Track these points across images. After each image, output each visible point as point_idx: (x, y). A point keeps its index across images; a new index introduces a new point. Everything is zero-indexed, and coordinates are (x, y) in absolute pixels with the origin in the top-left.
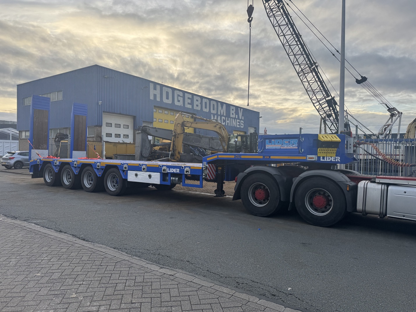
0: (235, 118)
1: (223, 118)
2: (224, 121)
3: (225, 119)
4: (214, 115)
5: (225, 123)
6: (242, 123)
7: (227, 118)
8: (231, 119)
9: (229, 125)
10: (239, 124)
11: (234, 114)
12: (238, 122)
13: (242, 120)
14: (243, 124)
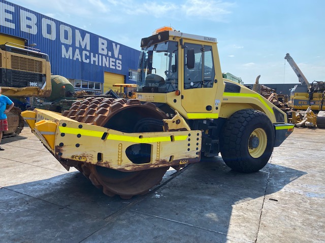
0: (107, 56)
1: (84, 52)
2: (87, 57)
3: (88, 55)
4: (67, 47)
5: (88, 60)
6: (119, 63)
7: (92, 54)
8: (100, 56)
9: (97, 64)
10: (114, 64)
11: (106, 50)
12: (112, 62)
13: (118, 59)
14: (120, 66)
